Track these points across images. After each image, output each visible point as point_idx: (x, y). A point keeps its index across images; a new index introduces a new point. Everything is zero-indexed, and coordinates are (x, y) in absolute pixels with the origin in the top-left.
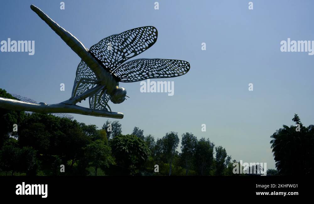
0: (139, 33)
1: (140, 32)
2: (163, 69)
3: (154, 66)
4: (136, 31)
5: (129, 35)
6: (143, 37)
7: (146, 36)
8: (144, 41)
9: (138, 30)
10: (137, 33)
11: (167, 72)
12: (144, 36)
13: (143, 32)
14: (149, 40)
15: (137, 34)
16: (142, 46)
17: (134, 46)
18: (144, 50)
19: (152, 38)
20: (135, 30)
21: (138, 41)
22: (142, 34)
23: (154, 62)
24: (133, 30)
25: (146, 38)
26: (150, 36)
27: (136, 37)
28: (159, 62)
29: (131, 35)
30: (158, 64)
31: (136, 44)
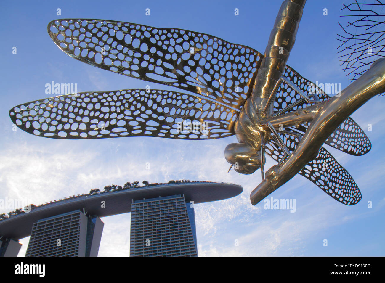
0: (358, 133)
1: (359, 135)
2: (336, 183)
3: (333, 172)
4: (358, 130)
5: (348, 124)
6: (356, 140)
7: (358, 143)
8: (352, 144)
9: (361, 131)
10: (357, 131)
11: (336, 191)
12: (358, 141)
13: (361, 138)
14: (356, 148)
15: (355, 132)
16: (345, 144)
17: (339, 135)
18: (341, 149)
19: (359, 150)
20: (358, 128)
21: (348, 137)
22: (358, 138)
23: (340, 169)
24: (358, 126)
25: (357, 144)
26: (361, 147)
27: (351, 132)
28: (344, 175)
29: (349, 126)
30: (340, 175)
31: (342, 137)
